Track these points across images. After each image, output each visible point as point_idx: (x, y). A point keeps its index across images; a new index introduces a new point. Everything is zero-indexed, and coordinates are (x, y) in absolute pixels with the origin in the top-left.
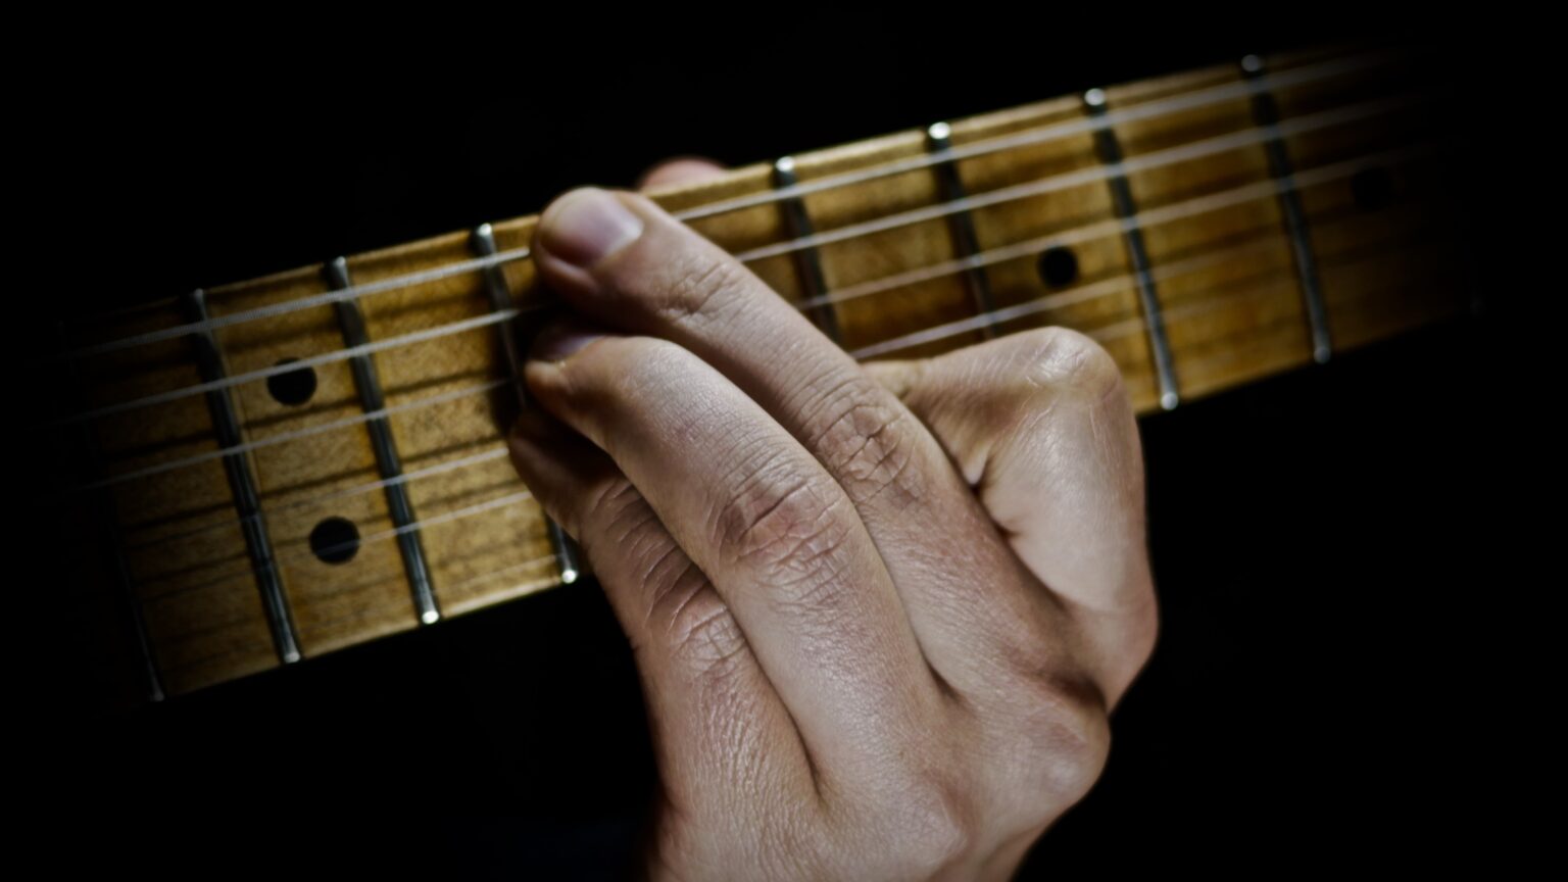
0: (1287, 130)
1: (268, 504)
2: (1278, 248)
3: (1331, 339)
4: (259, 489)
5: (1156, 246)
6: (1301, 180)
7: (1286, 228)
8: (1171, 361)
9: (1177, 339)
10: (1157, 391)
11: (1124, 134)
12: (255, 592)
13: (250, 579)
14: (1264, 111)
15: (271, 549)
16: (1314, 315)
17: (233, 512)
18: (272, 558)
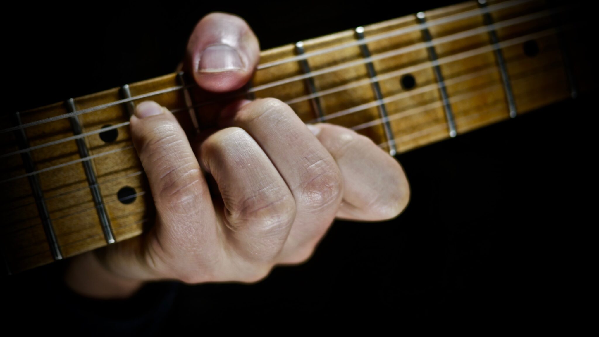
0: (497, 27)
1: (100, 181)
2: (494, 72)
3: (516, 108)
4: (96, 174)
5: (446, 72)
6: (503, 45)
7: (497, 64)
8: (453, 118)
9: (455, 110)
10: (448, 130)
11: (433, 31)
12: (96, 216)
13: (94, 211)
14: (488, 20)
15: (102, 198)
16: (509, 98)
17: (87, 184)
18: (102, 202)
